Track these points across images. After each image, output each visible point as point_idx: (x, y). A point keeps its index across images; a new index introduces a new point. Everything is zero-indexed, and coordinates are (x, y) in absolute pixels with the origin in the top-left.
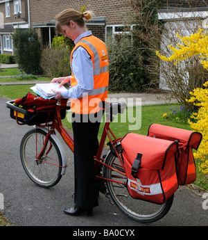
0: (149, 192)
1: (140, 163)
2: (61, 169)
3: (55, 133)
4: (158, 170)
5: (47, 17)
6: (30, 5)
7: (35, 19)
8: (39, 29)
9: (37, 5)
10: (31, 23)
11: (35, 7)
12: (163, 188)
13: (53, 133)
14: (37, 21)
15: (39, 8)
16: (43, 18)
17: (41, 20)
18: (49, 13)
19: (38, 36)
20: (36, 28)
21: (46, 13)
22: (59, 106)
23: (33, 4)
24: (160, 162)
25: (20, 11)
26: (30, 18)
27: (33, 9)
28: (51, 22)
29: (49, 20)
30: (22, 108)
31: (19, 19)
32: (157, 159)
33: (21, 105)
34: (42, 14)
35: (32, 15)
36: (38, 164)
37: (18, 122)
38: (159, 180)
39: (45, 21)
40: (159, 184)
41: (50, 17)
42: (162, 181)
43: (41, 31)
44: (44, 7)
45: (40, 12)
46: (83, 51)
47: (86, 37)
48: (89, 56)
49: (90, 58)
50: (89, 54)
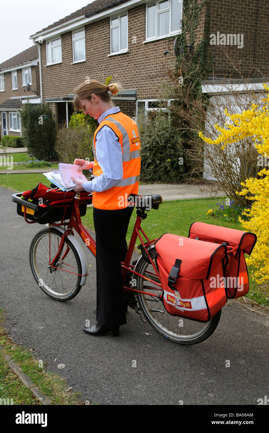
0: (191, 307)
1: (179, 272)
2: (80, 278)
3: (73, 234)
4: (202, 281)
5: (63, 90)
6: (43, 75)
7: (49, 92)
8: (53, 105)
9: (52, 75)
10: (44, 97)
11: (49, 77)
12: (208, 302)
13: (71, 233)
14: (51, 95)
15: (54, 79)
16: (59, 91)
17: (56, 93)
18: (66, 84)
19: (52, 114)
20: (50, 104)
21: (62, 85)
22: (78, 200)
23: (47, 74)
24: (204, 269)
25: (29, 82)
26: (43, 91)
27: (46, 80)
28: (69, 95)
29: (66, 94)
30: (32, 202)
31: (28, 92)
32: (200, 266)
33: (31, 199)
34: (58, 85)
35: (45, 87)
36: (51, 272)
37: (27, 219)
38: (202, 293)
39: (61, 94)
40: (203, 297)
41: (68, 90)
42: (207, 293)
43: (56, 107)
44: (60, 78)
45: (55, 84)
46: (109, 132)
47: (113, 114)
48: (117, 138)
49: (118, 141)
50: (116, 136)
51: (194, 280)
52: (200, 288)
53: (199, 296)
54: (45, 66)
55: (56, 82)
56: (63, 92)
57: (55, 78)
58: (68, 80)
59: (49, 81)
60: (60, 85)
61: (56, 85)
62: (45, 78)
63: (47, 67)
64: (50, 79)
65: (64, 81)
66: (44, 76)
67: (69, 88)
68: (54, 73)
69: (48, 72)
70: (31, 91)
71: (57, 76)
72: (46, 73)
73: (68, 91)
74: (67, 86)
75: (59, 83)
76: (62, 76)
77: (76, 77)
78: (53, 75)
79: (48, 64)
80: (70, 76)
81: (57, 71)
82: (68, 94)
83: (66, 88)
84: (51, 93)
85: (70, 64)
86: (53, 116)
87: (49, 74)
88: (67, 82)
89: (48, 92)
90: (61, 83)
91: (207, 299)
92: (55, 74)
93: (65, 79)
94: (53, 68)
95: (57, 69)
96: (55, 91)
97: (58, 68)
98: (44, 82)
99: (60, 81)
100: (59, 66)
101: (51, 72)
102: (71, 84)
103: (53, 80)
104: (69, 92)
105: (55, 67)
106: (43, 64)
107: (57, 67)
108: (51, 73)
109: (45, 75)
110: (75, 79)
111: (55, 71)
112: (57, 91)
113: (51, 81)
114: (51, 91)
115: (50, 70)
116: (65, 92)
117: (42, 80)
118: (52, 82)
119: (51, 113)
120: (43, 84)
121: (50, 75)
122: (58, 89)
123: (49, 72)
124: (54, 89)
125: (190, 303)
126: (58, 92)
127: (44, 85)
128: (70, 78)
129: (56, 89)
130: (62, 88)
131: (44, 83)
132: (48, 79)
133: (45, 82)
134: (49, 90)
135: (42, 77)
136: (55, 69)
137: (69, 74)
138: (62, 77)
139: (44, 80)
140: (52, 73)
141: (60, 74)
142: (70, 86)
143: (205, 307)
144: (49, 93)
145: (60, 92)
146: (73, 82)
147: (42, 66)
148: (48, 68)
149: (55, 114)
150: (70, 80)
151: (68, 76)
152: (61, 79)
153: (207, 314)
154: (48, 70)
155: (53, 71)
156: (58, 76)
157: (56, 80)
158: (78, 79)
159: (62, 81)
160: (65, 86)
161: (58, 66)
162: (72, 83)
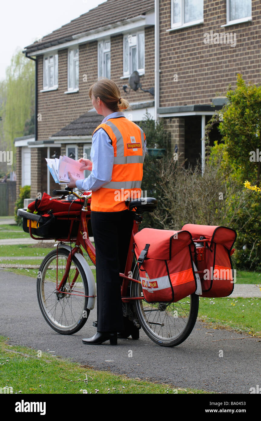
0: (157, 287)
1: (146, 254)
3: (81, 252)
4: (166, 261)
5: (204, 88)
6: (162, 52)
7: (174, 91)
8: (174, 122)
9: (181, 52)
10: (162, 104)
11: (174, 58)
12: (171, 281)
13: (78, 252)
14: (179, 99)
15: (185, 60)
16: (195, 89)
17: (189, 94)
18: (211, 73)
19: (172, 143)
20: (168, 120)
21: (202, 75)
22: (85, 212)
23: (170, 50)
24: (166, 250)
25: (140, 68)
26: (160, 89)
27: (169, 63)
28: (215, 100)
29: (209, 96)
30: (37, 214)
31: (135, 92)
32: (162, 246)
33: (36, 211)
34: (193, 76)
35: (165, 80)
36: (58, 299)
37: (33, 235)
38: (167, 273)
39: (200, 97)
40: (167, 277)
41: (213, 87)
42: (171, 274)
43: (180, 126)
44: (197, 58)
45: (187, 73)
46: (103, 135)
47: (114, 118)
48: (110, 141)
49: (111, 143)
50: (110, 138)
51: (159, 260)
52: (165, 268)
53: (164, 275)
54: (168, 31)
55: (189, 68)
56: (203, 92)
57: (189, 59)
58: (216, 64)
59: (175, 66)
60: (197, 75)
61: (189, 77)
62: (167, 59)
63: (172, 32)
64: (177, 62)
65: (207, 65)
66: (165, 55)
67: (216, 82)
68: (186, 47)
69: (172, 46)
70: (141, 89)
71: (191, 55)
72: (168, 46)
73: (214, 89)
74: (213, 78)
75: (196, 71)
76: (202, 55)
77: (232, 56)
78: (185, 52)
79: (175, 26)
80: (220, 54)
81: (193, 41)
82: (214, 96)
83: (211, 82)
84: (177, 95)
85: (219, 27)
86: (173, 148)
87: (174, 49)
88: (213, 69)
89: (171, 92)
90: (200, 71)
91: (171, 279)
92: (189, 51)
93: (209, 60)
94: (184, 35)
95: (192, 37)
96: (187, 90)
97: (195, 37)
98: (163, 68)
99: (198, 67)
100: (197, 32)
101: (180, 44)
102: (220, 72)
103: (183, 65)
104: (216, 91)
105: (189, 34)
106: (163, 26)
107: (193, 33)
108: (178, 48)
109: (166, 51)
110: (230, 61)
111: (189, 42)
112: (191, 89)
113: (179, 66)
114: (179, 91)
115: (178, 40)
116: (207, 92)
117: (160, 64)
118: (181, 69)
119: (170, 142)
120: (160, 73)
121: (176, 53)
122: (194, 85)
123: (176, 45)
124: (185, 86)
125: (156, 282)
126: (194, 93)
127: (163, 76)
128: (218, 59)
129: (189, 85)
130: (202, 84)
131: (163, 70)
132: (173, 62)
133: (167, 68)
134: (173, 87)
135: (160, 56)
136: (189, 38)
137: (217, 50)
138: (202, 57)
139: (165, 64)
140: (183, 48)
141: (197, 49)
142: (218, 77)
143: (169, 286)
144: (173, 96)
145: (198, 93)
146: (225, 69)
147: (160, 31)
148: (174, 35)
149: (177, 143)
150: (220, 63)
151: (216, 54)
152: (200, 62)
153: (171, 293)
154: (174, 41)
155: (184, 43)
156: (195, 54)
157: (191, 63)
158: (235, 61)
159: (202, 66)
160: (208, 78)
161: (195, 30)
162: (224, 71)
